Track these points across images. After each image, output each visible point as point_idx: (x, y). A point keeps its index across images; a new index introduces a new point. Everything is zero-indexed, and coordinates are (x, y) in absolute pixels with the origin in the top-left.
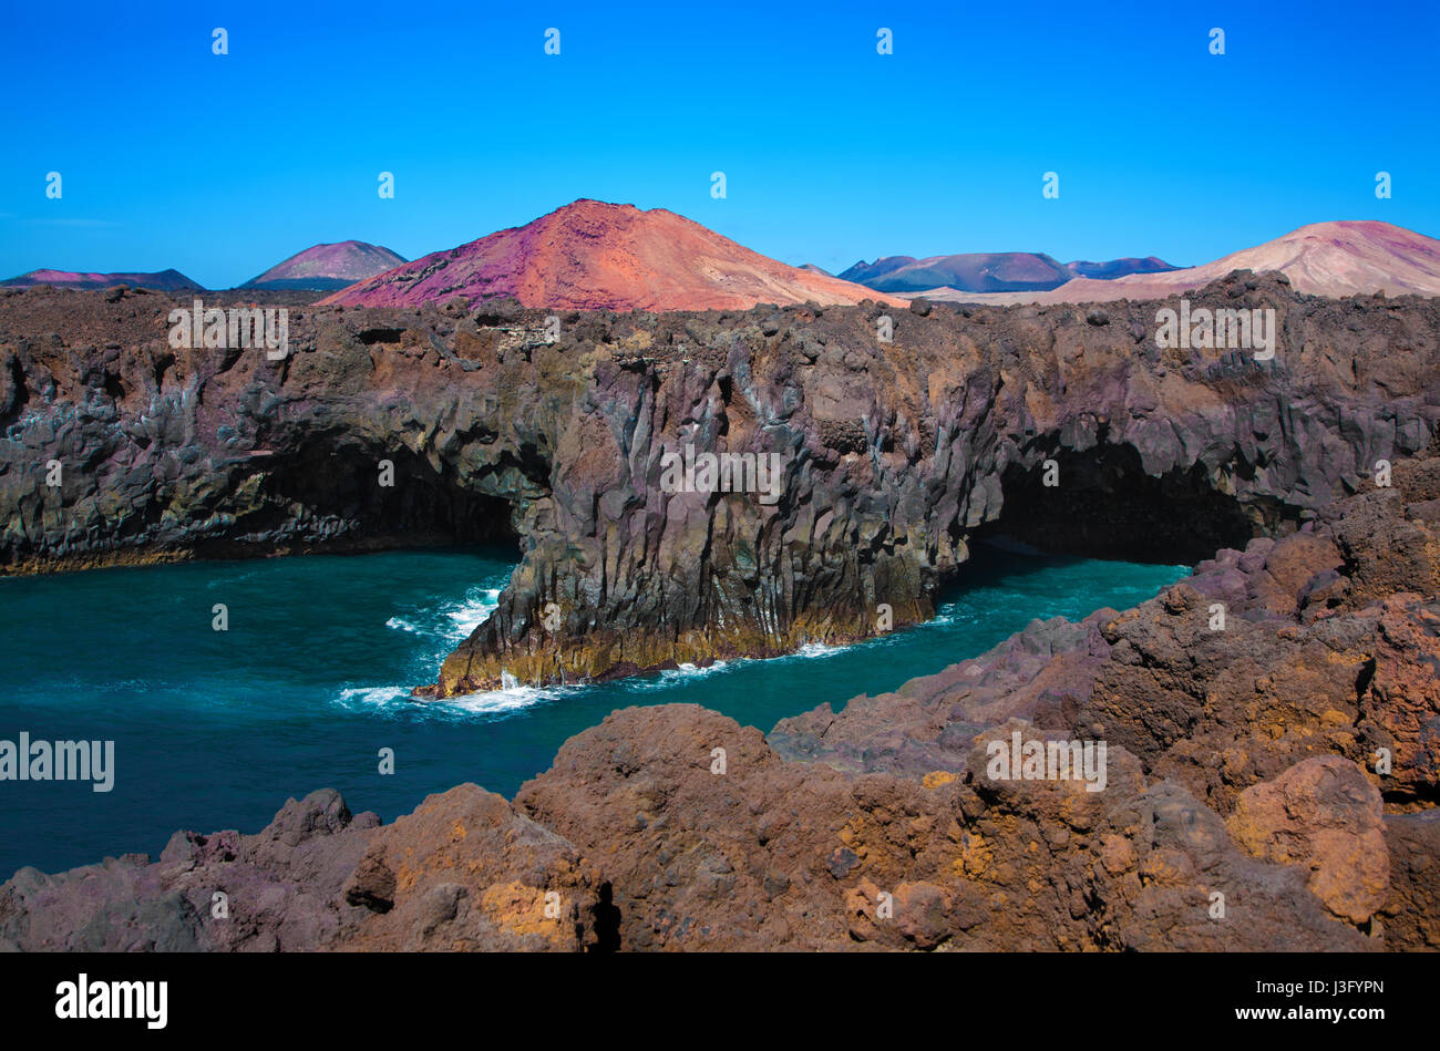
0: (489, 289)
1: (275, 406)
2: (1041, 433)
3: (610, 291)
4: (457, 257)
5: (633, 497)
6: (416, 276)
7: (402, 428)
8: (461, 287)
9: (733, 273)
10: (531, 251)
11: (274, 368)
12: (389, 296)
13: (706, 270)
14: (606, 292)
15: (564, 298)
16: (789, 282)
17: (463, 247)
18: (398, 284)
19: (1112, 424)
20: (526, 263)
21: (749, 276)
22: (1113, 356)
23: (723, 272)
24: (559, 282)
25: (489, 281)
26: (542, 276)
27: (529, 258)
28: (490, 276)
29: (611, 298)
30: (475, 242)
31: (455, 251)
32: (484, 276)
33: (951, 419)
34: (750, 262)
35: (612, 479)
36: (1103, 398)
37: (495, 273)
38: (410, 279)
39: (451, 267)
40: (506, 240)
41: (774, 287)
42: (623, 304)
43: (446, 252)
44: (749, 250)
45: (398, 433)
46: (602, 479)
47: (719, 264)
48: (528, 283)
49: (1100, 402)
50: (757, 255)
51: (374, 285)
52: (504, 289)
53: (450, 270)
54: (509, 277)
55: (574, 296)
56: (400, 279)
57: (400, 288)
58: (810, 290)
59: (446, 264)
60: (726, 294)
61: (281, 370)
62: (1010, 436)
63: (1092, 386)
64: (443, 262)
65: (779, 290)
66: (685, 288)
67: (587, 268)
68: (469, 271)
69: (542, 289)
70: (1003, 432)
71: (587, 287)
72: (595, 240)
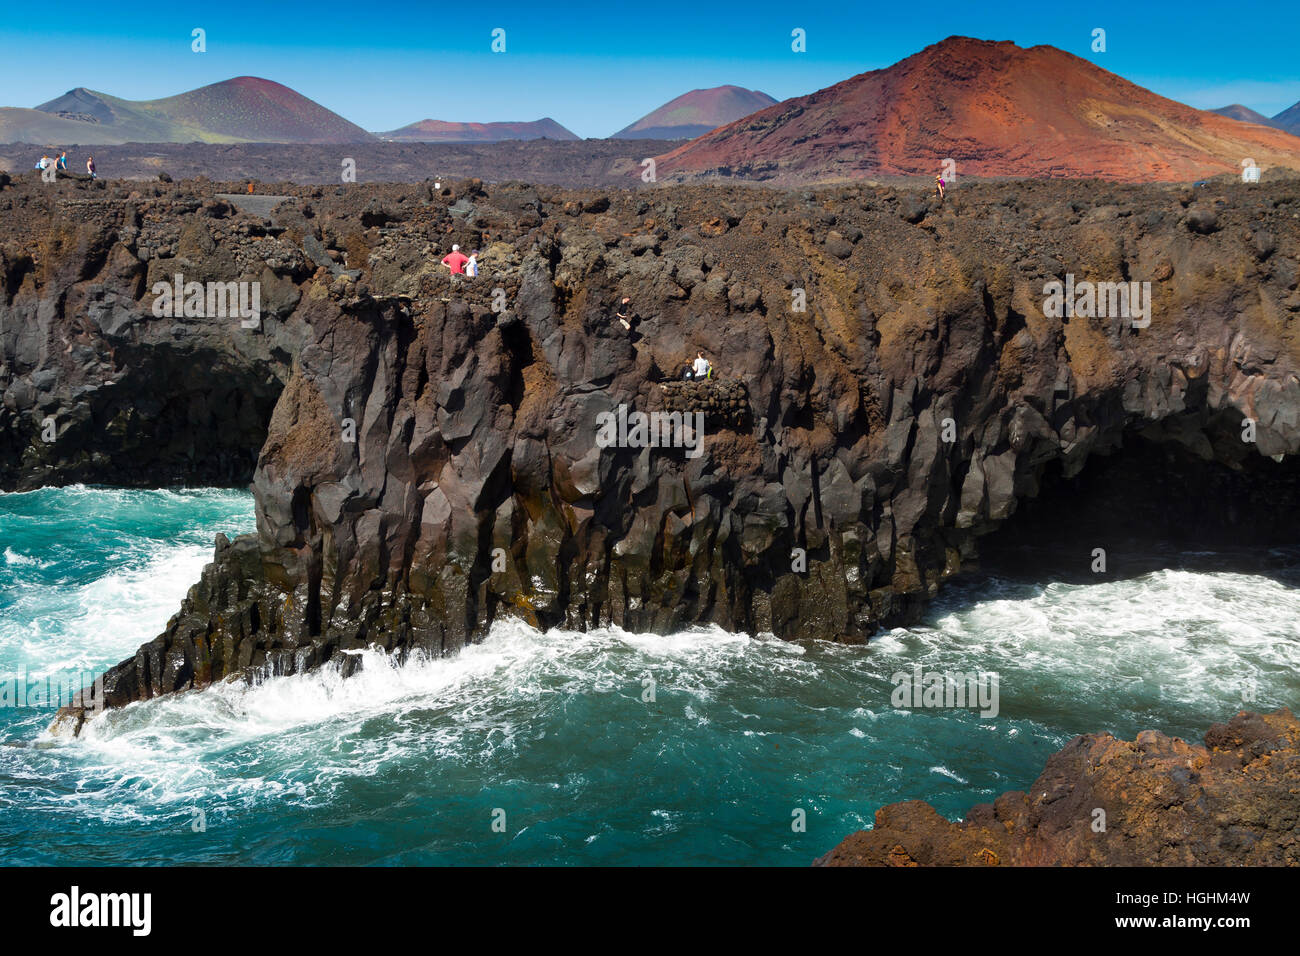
0: (847, 139)
1: (128, 325)
2: (1083, 393)
3: (979, 140)
4: (814, 103)
5: (356, 493)
6: (770, 124)
7: (270, 357)
8: (816, 136)
9: (1124, 118)
10: (894, 96)
11: (127, 277)
12: (740, 146)
13: (1092, 115)
14: (973, 141)
15: (926, 148)
16: (1191, 127)
17: (821, 92)
18: (750, 133)
19: (1211, 381)
20: (888, 109)
21: (1143, 121)
22: (1216, 281)
23: (1112, 117)
24: (923, 130)
25: (846, 130)
26: (903, 123)
27: (892, 104)
28: (847, 123)
29: (978, 147)
30: (834, 87)
31: (812, 96)
32: (842, 124)
33: (916, 379)
34: (1146, 105)
35: (326, 466)
36: (1195, 342)
37: (852, 120)
38: (764, 127)
39: (807, 115)
40: (867, 84)
41: (1172, 133)
42: (993, 154)
43: (802, 98)
44: (1147, 91)
45: (267, 363)
46: (313, 466)
47: (1108, 107)
48: (888, 131)
49: (1191, 348)
50: (1155, 96)
51: (726, 134)
52: (863, 138)
53: (805, 116)
54: (869, 125)
55: (937, 145)
56: (753, 128)
57: (752, 138)
58: (1216, 136)
59: (802, 111)
60: (1113, 143)
61: (135, 280)
62: (1027, 399)
63: (1179, 324)
64: (798, 109)
65: (1177, 136)
66: (1066, 135)
67: (954, 114)
68: (826, 119)
69: (903, 138)
70: (1017, 392)
71: (953, 135)
72: (966, 82)
